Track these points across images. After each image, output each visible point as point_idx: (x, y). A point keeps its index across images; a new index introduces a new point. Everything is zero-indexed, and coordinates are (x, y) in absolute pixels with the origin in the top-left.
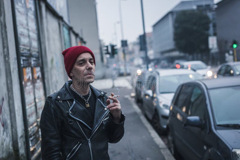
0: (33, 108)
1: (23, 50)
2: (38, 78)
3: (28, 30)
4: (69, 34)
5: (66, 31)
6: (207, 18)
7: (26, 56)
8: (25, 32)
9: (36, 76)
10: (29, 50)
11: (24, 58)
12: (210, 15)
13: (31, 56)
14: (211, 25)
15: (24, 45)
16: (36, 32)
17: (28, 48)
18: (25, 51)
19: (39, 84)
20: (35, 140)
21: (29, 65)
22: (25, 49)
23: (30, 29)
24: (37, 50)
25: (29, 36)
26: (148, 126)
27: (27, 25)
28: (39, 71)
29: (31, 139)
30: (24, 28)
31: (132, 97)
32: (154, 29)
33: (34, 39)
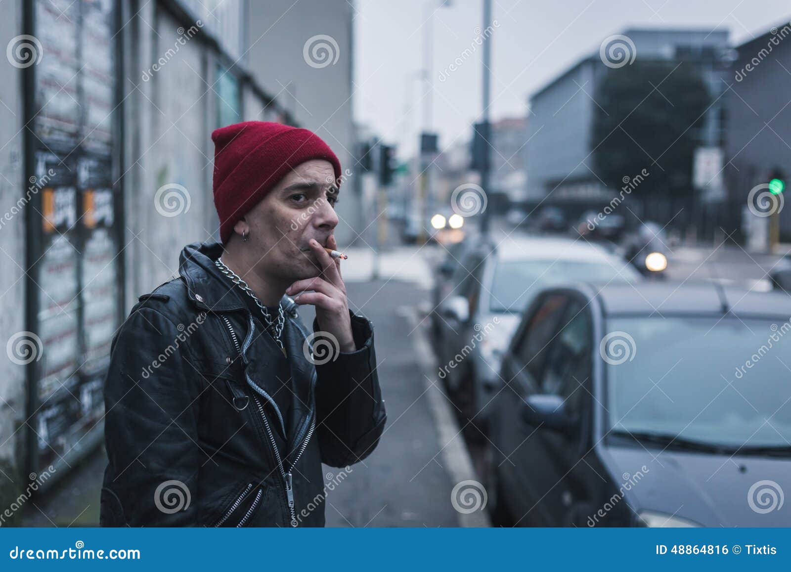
0: (70, 318)
1: (50, 133)
2: (101, 224)
3: (79, 70)
4: (240, 98)
5: (227, 87)
6: (700, 88)
7: (60, 154)
8: (68, 76)
9: (92, 217)
10: (76, 135)
11: (52, 158)
12: (713, 80)
13: (79, 153)
14: (712, 114)
15: (57, 117)
16: (111, 79)
17: (71, 128)
18: (58, 137)
19: (100, 243)
20: (62, 419)
21: (70, 181)
22: (60, 130)
23: (86, 66)
24: (106, 136)
25: (79, 91)
26: (442, 410)
27: (78, 53)
28: (104, 204)
29: (50, 413)
30: (64, 64)
31: (422, 315)
32: (533, 108)
33: (98, 102)
